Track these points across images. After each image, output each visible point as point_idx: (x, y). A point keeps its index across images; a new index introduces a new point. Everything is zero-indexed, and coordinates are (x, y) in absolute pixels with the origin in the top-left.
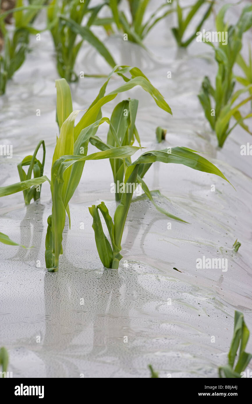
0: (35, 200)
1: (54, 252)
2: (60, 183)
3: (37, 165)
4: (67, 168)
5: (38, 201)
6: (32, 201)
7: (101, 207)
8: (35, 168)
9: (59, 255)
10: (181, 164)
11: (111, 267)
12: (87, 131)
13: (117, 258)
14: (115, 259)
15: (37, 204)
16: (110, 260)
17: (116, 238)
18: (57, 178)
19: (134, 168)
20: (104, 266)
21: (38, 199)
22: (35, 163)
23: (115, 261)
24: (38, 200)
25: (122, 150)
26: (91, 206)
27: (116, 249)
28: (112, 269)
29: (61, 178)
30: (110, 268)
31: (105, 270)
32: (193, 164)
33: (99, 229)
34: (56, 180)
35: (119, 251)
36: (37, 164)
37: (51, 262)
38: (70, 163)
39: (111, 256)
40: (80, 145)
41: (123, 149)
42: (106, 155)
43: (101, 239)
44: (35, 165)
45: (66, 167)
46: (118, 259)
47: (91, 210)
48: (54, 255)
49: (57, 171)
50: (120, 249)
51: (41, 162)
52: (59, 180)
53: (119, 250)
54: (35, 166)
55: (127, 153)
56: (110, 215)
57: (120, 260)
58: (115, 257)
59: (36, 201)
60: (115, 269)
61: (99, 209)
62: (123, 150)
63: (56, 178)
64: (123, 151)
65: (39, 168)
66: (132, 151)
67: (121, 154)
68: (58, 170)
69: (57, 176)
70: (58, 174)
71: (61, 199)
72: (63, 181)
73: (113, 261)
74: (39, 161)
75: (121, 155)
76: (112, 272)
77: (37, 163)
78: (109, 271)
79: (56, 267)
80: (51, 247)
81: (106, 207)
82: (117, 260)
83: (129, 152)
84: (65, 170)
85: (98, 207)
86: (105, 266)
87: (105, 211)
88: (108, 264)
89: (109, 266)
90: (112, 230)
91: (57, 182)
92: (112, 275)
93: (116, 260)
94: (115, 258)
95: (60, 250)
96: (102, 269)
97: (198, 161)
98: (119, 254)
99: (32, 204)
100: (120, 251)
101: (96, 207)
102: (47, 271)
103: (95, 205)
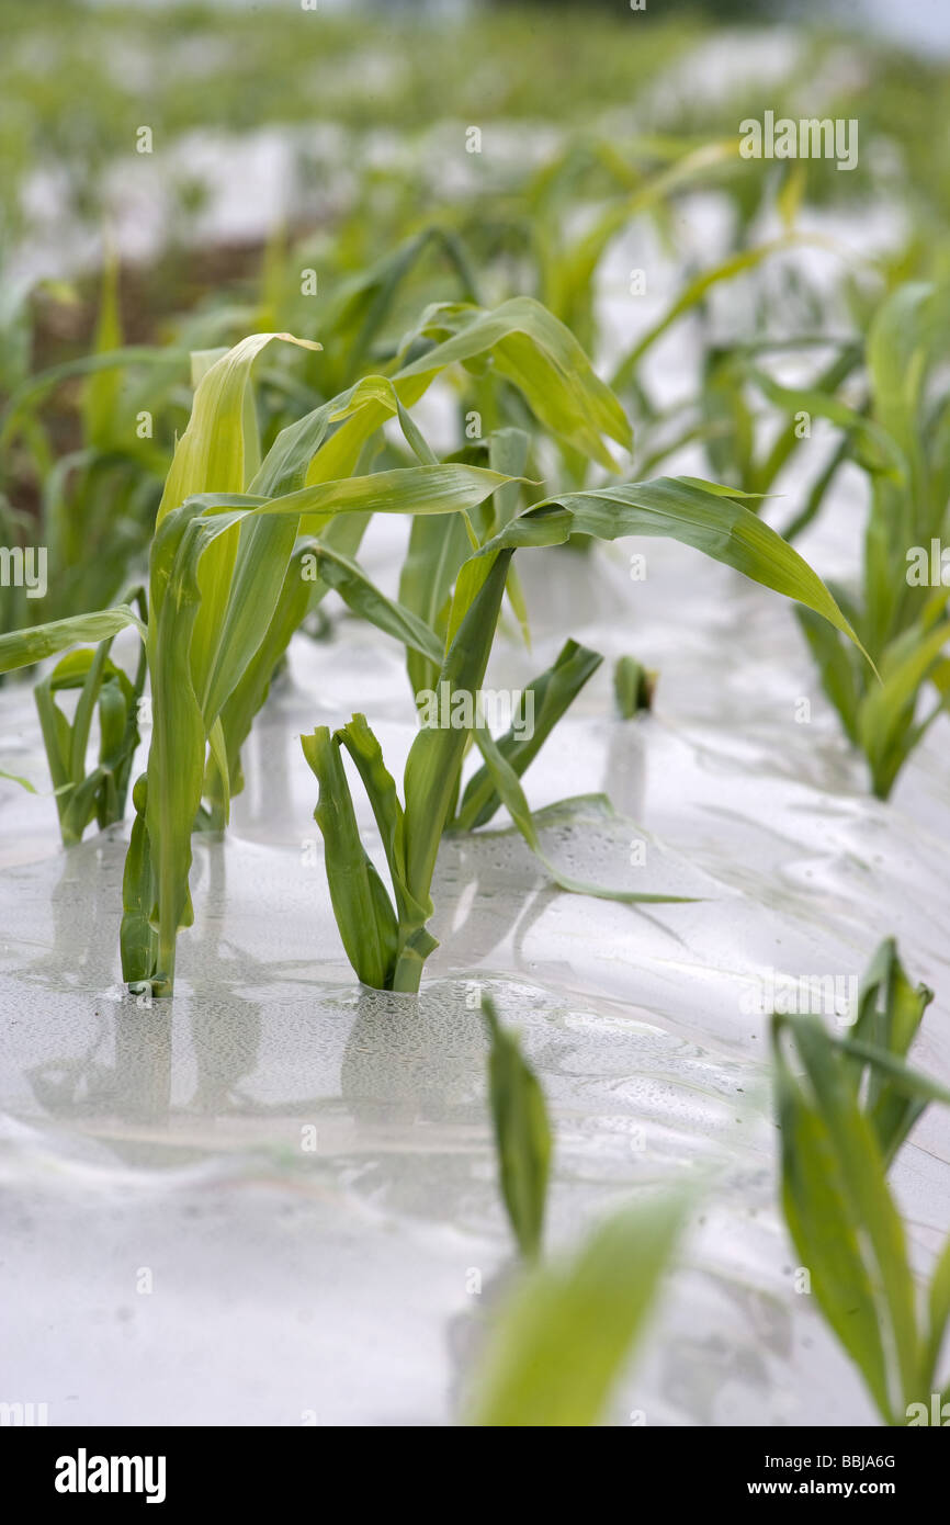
0: (103, 825)
1: (156, 917)
2: (183, 606)
3: (114, 688)
4: (211, 539)
5: (113, 830)
6: (92, 830)
7: (354, 738)
8: (104, 697)
9: (176, 929)
10: (668, 535)
11: (388, 984)
12: (302, 434)
13: (413, 945)
14: (407, 953)
15: (111, 840)
16: (386, 956)
17: (412, 867)
18: (172, 587)
19: (487, 574)
20: (361, 979)
21: (116, 821)
22: (107, 678)
23: (404, 960)
24: (114, 825)
25: (435, 478)
26: (310, 732)
27: (410, 910)
28: (395, 994)
29: (189, 583)
30: (385, 989)
31: (366, 993)
32: (716, 541)
33: (342, 827)
34: (169, 593)
35: (421, 918)
36: (116, 685)
37: (145, 959)
38: (222, 521)
39: (392, 941)
40: (272, 488)
41: (442, 477)
42: (371, 496)
43: (349, 868)
44: (105, 686)
45: (210, 533)
46: (420, 953)
47: (313, 749)
48: (155, 928)
49: (171, 556)
50: (429, 911)
51: (132, 679)
52: (179, 592)
53: (425, 913)
54: (106, 690)
55: (457, 493)
56: (387, 768)
57: (425, 954)
58: (408, 943)
59: (106, 830)
60: (405, 991)
61: (343, 748)
62: (438, 479)
63: (169, 584)
64: (439, 482)
65: (121, 697)
66: (476, 486)
67: (431, 496)
68: (176, 549)
69: (173, 576)
70: (178, 566)
71: (189, 677)
72: (197, 597)
73: (399, 961)
74: (122, 674)
75: (434, 499)
76: (393, 1002)
77: (116, 679)
78: (381, 997)
79: (164, 975)
80: (146, 902)
81: (371, 734)
82: (416, 956)
83: (464, 491)
84: (206, 547)
85: (339, 739)
86: (363, 979)
87: (369, 753)
88: (377, 972)
89: (382, 982)
90: (397, 830)
91: (170, 600)
92: (392, 1008)
93: (409, 953)
94: (406, 948)
95: (181, 912)
96: (356, 991)
97: (732, 531)
98: (423, 930)
99: (90, 841)
100: (428, 920)
101: (331, 736)
102: (127, 991)
103: (327, 728)
